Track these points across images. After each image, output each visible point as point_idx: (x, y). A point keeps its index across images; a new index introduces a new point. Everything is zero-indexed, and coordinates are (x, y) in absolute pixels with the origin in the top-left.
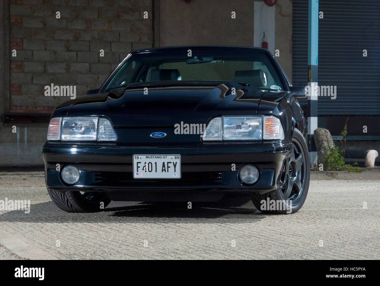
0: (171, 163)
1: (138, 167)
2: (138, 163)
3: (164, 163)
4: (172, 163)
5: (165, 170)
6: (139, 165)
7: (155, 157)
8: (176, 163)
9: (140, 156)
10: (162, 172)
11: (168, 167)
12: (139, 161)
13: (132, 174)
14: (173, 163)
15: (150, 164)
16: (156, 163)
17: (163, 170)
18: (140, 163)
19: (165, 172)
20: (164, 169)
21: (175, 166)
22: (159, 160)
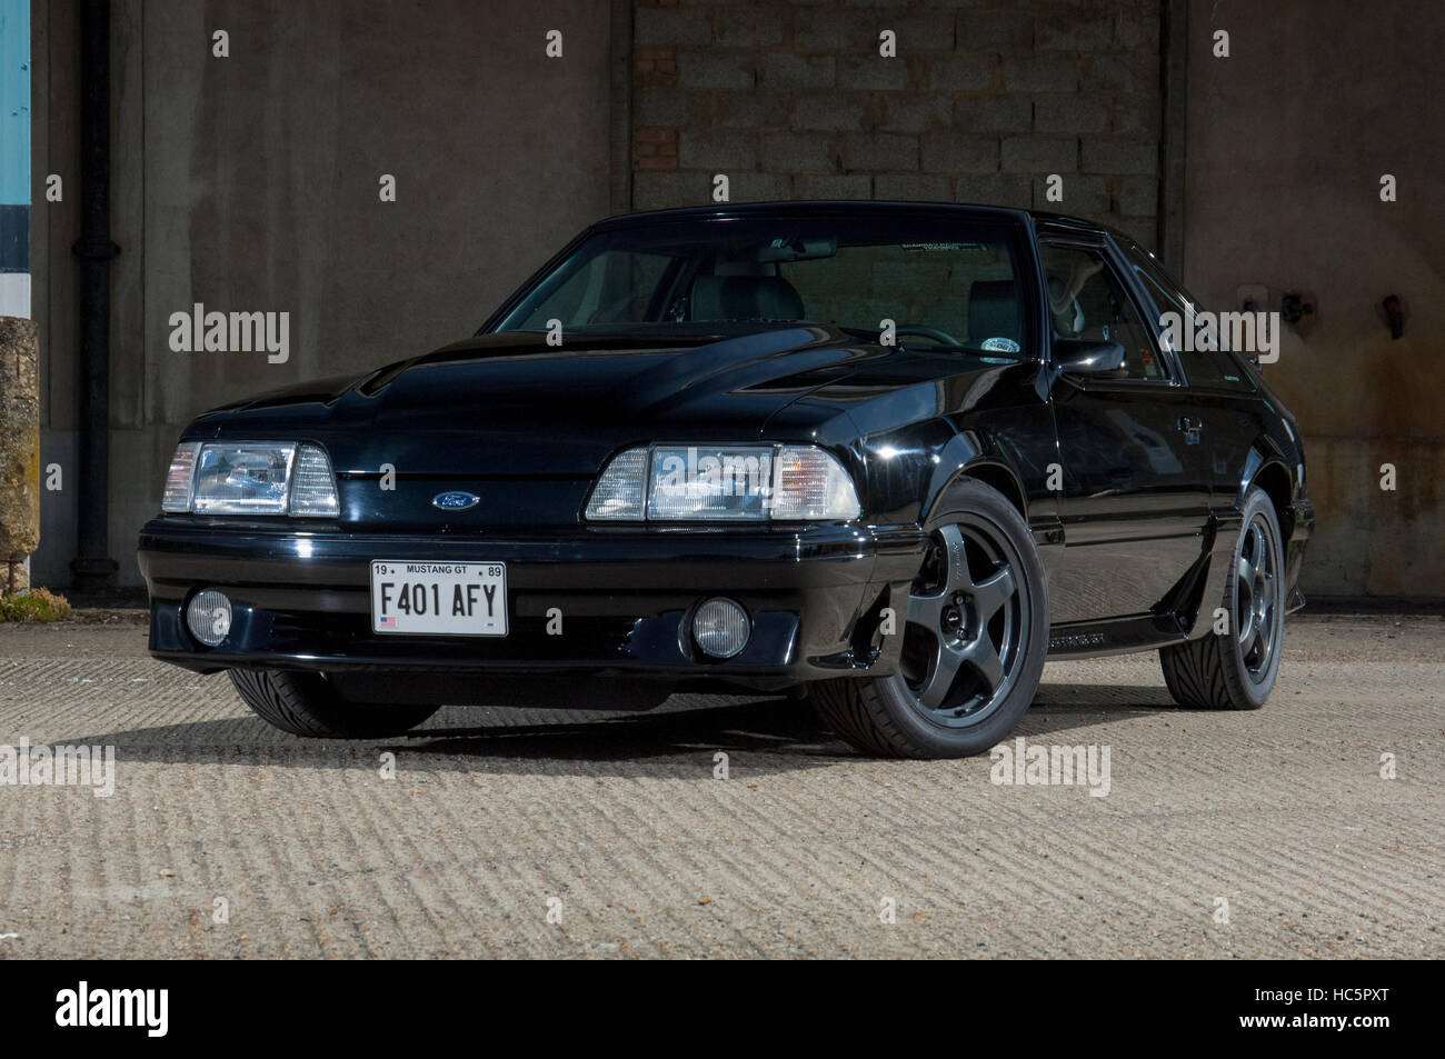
0: (477, 587)
1: (385, 599)
2: (384, 586)
3: (458, 588)
4: (482, 588)
5: (462, 609)
6: (389, 591)
7: (432, 569)
8: (493, 587)
9: (390, 566)
10: (454, 614)
11: (471, 600)
12: (387, 578)
13: (367, 618)
14: (485, 587)
15: (419, 591)
16: (435, 587)
17: (455, 610)
18: (391, 585)
19: (463, 614)
20: (459, 606)
21: (490, 597)
22: (445, 578)
